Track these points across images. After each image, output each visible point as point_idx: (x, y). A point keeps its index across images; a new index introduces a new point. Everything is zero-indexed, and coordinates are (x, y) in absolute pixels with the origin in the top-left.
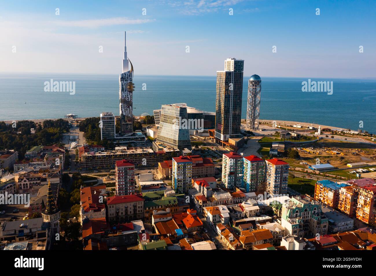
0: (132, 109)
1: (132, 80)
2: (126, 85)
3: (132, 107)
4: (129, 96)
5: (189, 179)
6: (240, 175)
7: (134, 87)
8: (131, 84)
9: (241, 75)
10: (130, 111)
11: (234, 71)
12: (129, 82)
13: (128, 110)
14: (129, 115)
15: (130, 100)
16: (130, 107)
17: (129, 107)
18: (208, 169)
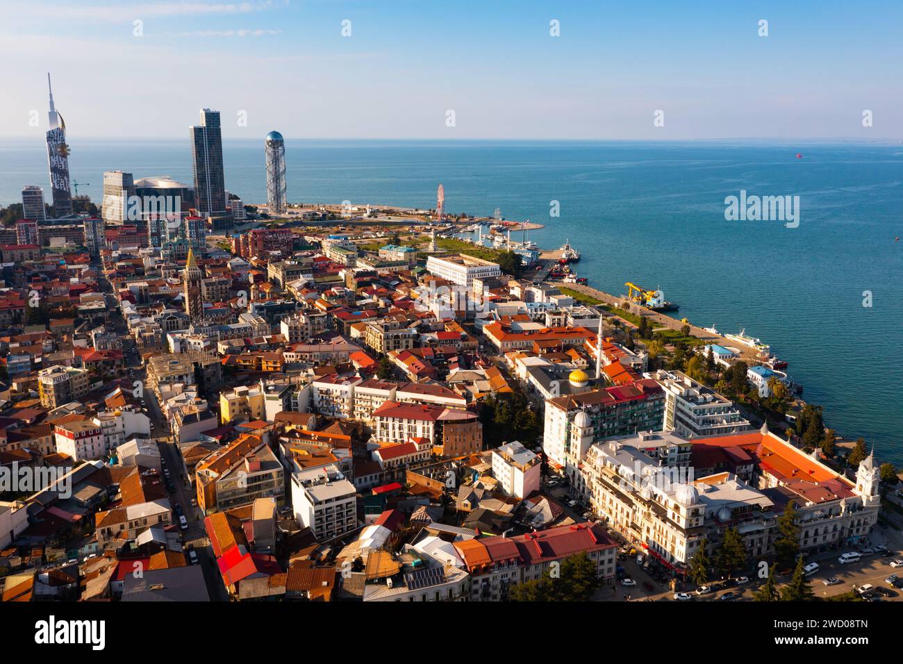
0: (68, 181)
1: (64, 140)
2: (56, 146)
3: (68, 177)
4: (62, 163)
5: (101, 239)
6: (163, 236)
7: (69, 150)
8: (64, 146)
9: (218, 132)
10: (65, 183)
11: (207, 126)
12: (59, 142)
13: (63, 182)
14: (65, 189)
15: (63, 167)
16: (65, 178)
17: (63, 178)
18: (142, 238)
